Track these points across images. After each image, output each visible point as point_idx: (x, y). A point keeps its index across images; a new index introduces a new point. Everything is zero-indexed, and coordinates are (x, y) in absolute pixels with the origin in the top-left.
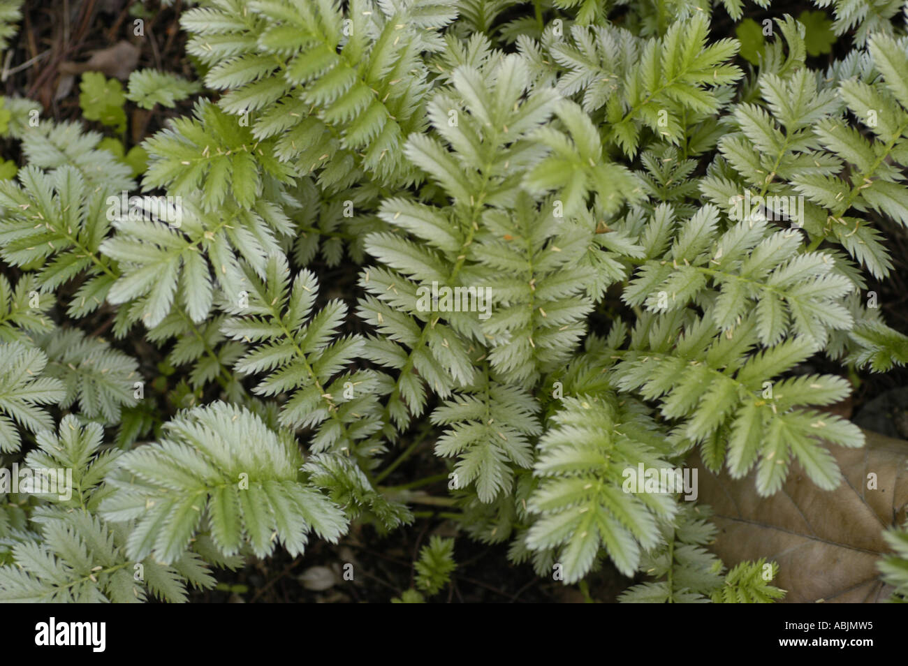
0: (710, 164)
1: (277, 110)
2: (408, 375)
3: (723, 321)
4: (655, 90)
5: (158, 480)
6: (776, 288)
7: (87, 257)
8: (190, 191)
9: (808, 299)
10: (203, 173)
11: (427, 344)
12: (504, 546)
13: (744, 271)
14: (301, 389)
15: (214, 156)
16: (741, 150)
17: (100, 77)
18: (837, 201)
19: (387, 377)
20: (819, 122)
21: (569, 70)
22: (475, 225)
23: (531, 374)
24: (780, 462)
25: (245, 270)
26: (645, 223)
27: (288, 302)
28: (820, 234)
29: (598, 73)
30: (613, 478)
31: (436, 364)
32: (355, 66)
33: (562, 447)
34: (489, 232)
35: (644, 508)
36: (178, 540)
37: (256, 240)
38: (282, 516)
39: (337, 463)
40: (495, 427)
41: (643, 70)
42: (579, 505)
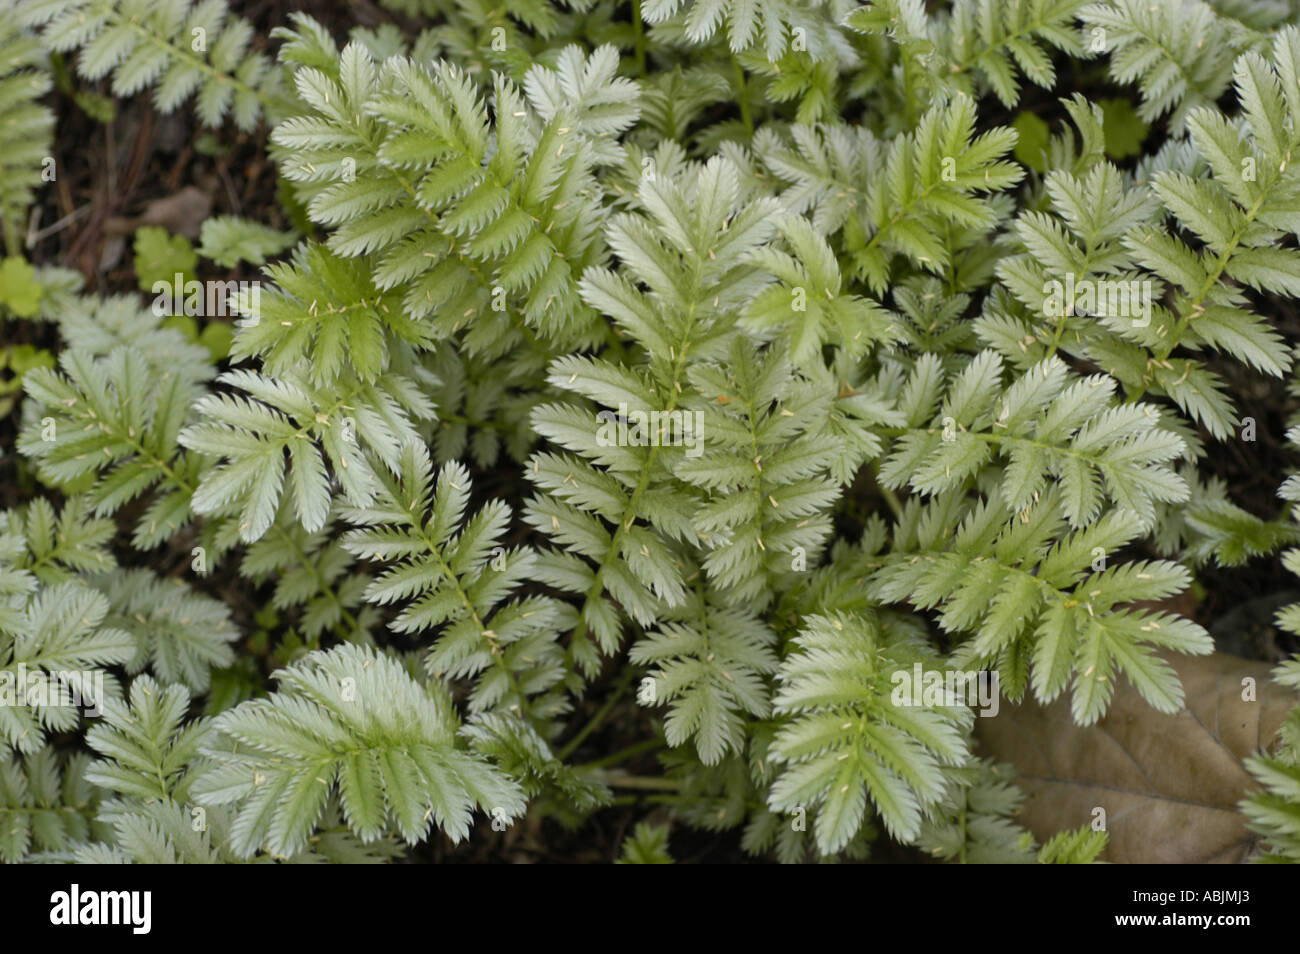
0: (987, 299)
1: (406, 251)
2: (595, 600)
3: (1016, 499)
4: (908, 202)
5: (268, 746)
6: (1084, 453)
7: (156, 467)
8: (295, 360)
9: (1127, 465)
10: (310, 336)
11: (621, 555)
12: (737, 832)
13: (1040, 433)
14: (452, 623)
15: (325, 314)
16: (1027, 274)
17: (160, 235)
18: (1159, 336)
19: (568, 607)
20: (1128, 231)
21: (790, 184)
22: (678, 385)
23: (762, 592)
24: (1102, 678)
25: (371, 464)
26: (904, 383)
27: (431, 505)
28: (1138, 384)
29: (830, 187)
30: (881, 714)
31: (632, 580)
32: (507, 185)
33: (810, 675)
34: (698, 393)
35: (924, 749)
36: (299, 823)
37: (384, 424)
38: (438, 790)
39: (506, 725)
40: (716, 665)
41: (891, 176)
42: (835, 750)
